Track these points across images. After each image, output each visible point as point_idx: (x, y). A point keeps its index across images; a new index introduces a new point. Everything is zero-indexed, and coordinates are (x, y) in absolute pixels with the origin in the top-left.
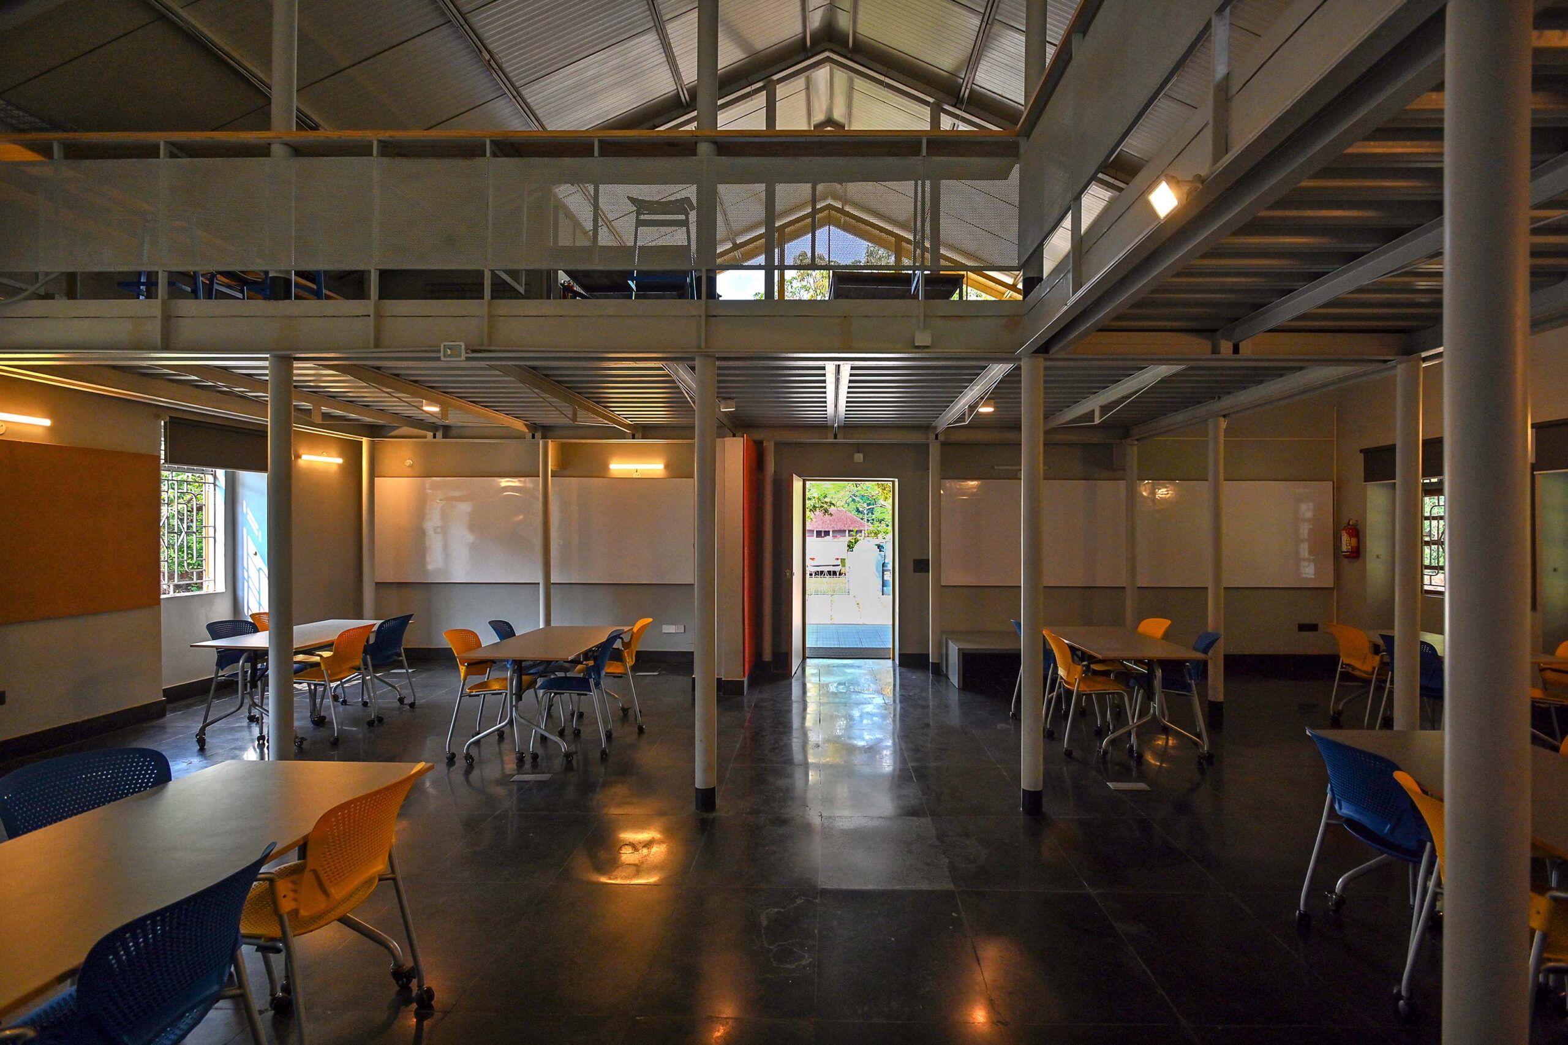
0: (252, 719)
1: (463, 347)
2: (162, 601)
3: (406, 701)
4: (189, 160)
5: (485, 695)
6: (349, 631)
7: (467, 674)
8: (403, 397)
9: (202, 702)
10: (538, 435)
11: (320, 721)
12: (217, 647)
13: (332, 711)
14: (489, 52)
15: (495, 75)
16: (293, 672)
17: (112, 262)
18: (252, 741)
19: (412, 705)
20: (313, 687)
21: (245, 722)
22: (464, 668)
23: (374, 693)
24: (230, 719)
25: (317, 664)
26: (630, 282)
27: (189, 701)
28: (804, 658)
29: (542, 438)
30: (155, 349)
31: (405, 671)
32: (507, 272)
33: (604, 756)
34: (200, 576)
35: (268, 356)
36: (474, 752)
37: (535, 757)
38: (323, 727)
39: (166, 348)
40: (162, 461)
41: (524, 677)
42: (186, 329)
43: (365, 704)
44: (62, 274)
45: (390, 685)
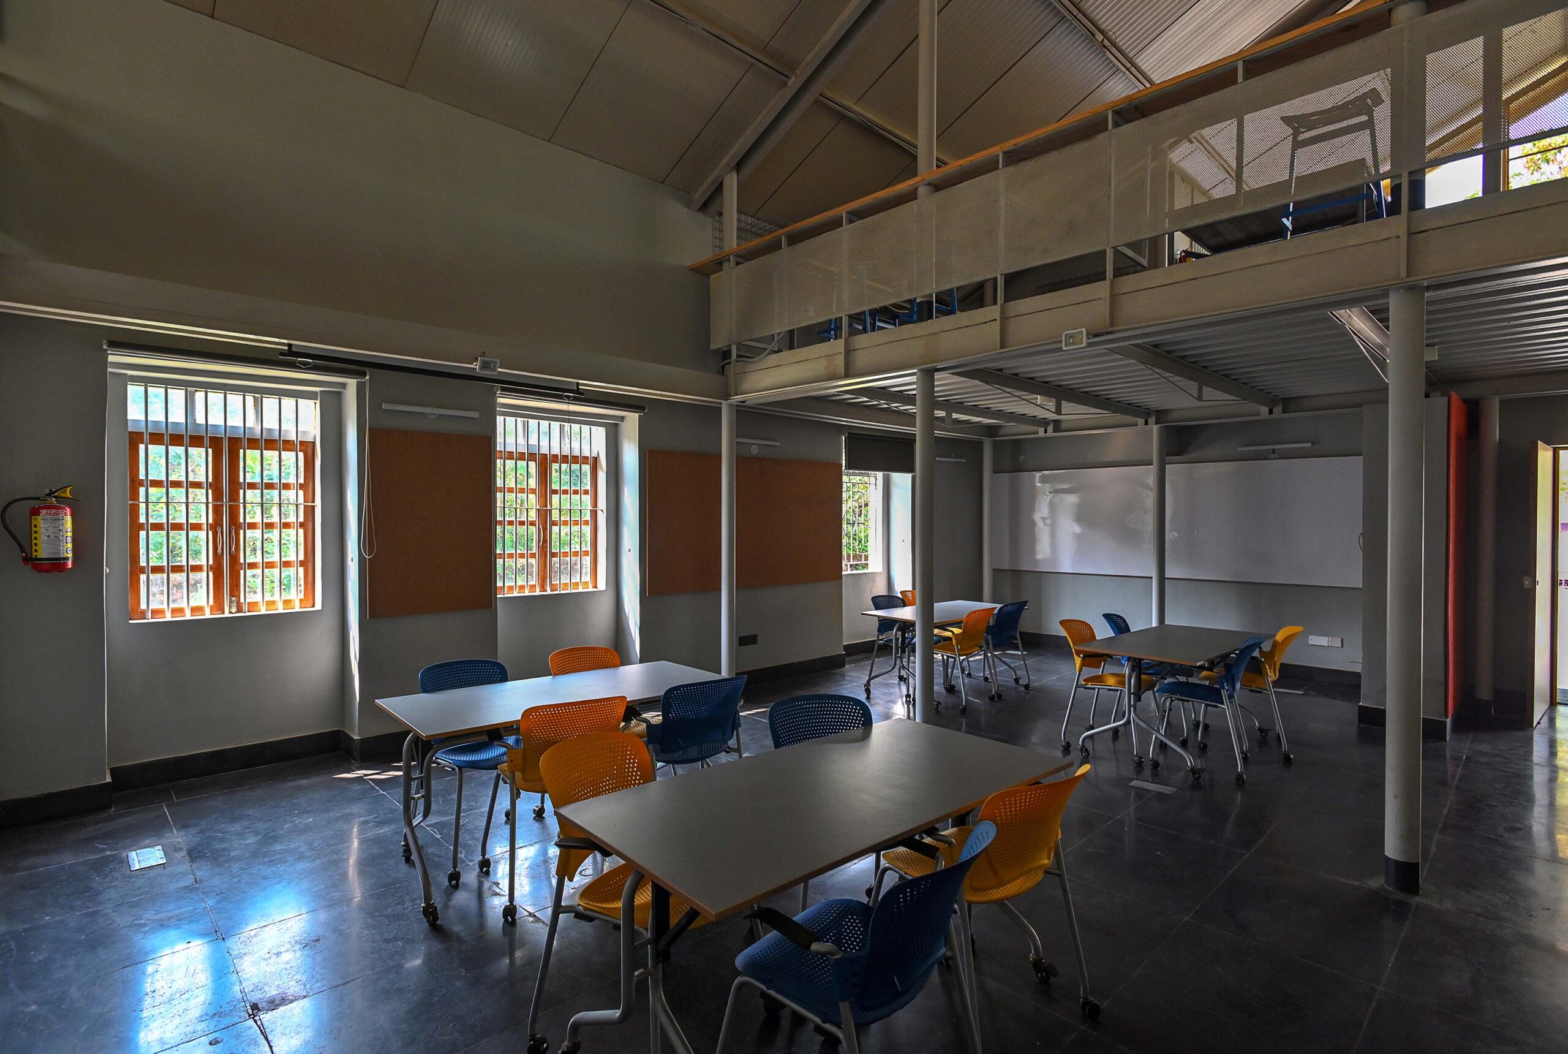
0: (901, 678)
1: (1084, 333)
2: (843, 577)
3: (1021, 682)
4: (861, 221)
5: (1099, 689)
6: (974, 612)
7: (1082, 665)
8: (1023, 395)
9: (868, 659)
10: (1152, 420)
11: (951, 689)
12: (879, 617)
13: (961, 683)
14: (1102, 32)
15: (1108, 54)
16: (932, 643)
17: (813, 317)
18: (902, 697)
19: (1027, 687)
20: (945, 657)
21: (896, 681)
22: (1080, 659)
23: (995, 670)
24: (886, 676)
25: (949, 639)
26: (1285, 220)
27: (859, 657)
28: (1553, 703)
29: (1156, 423)
30: (840, 378)
31: (1020, 653)
32: (1127, 245)
33: (1240, 782)
34: (866, 558)
35: (915, 371)
36: (1089, 745)
37: (1156, 765)
38: (953, 694)
39: (847, 376)
40: (844, 468)
41: (1143, 676)
42: (861, 359)
43: (986, 679)
44: (787, 332)
45: (1007, 665)
